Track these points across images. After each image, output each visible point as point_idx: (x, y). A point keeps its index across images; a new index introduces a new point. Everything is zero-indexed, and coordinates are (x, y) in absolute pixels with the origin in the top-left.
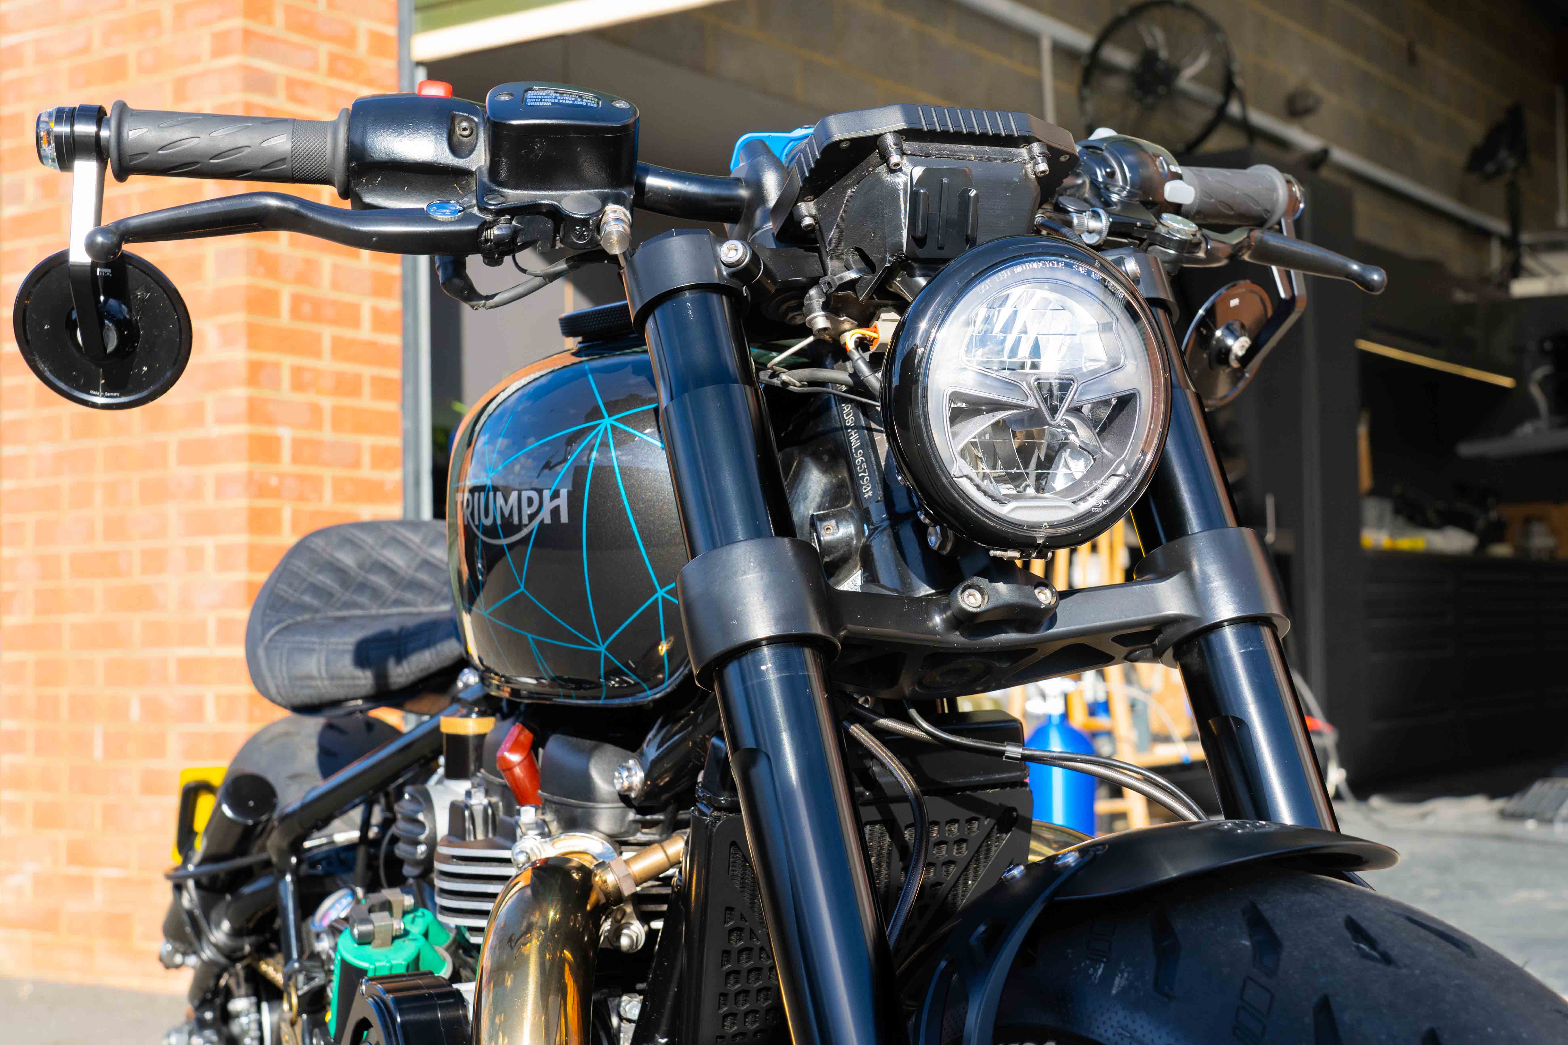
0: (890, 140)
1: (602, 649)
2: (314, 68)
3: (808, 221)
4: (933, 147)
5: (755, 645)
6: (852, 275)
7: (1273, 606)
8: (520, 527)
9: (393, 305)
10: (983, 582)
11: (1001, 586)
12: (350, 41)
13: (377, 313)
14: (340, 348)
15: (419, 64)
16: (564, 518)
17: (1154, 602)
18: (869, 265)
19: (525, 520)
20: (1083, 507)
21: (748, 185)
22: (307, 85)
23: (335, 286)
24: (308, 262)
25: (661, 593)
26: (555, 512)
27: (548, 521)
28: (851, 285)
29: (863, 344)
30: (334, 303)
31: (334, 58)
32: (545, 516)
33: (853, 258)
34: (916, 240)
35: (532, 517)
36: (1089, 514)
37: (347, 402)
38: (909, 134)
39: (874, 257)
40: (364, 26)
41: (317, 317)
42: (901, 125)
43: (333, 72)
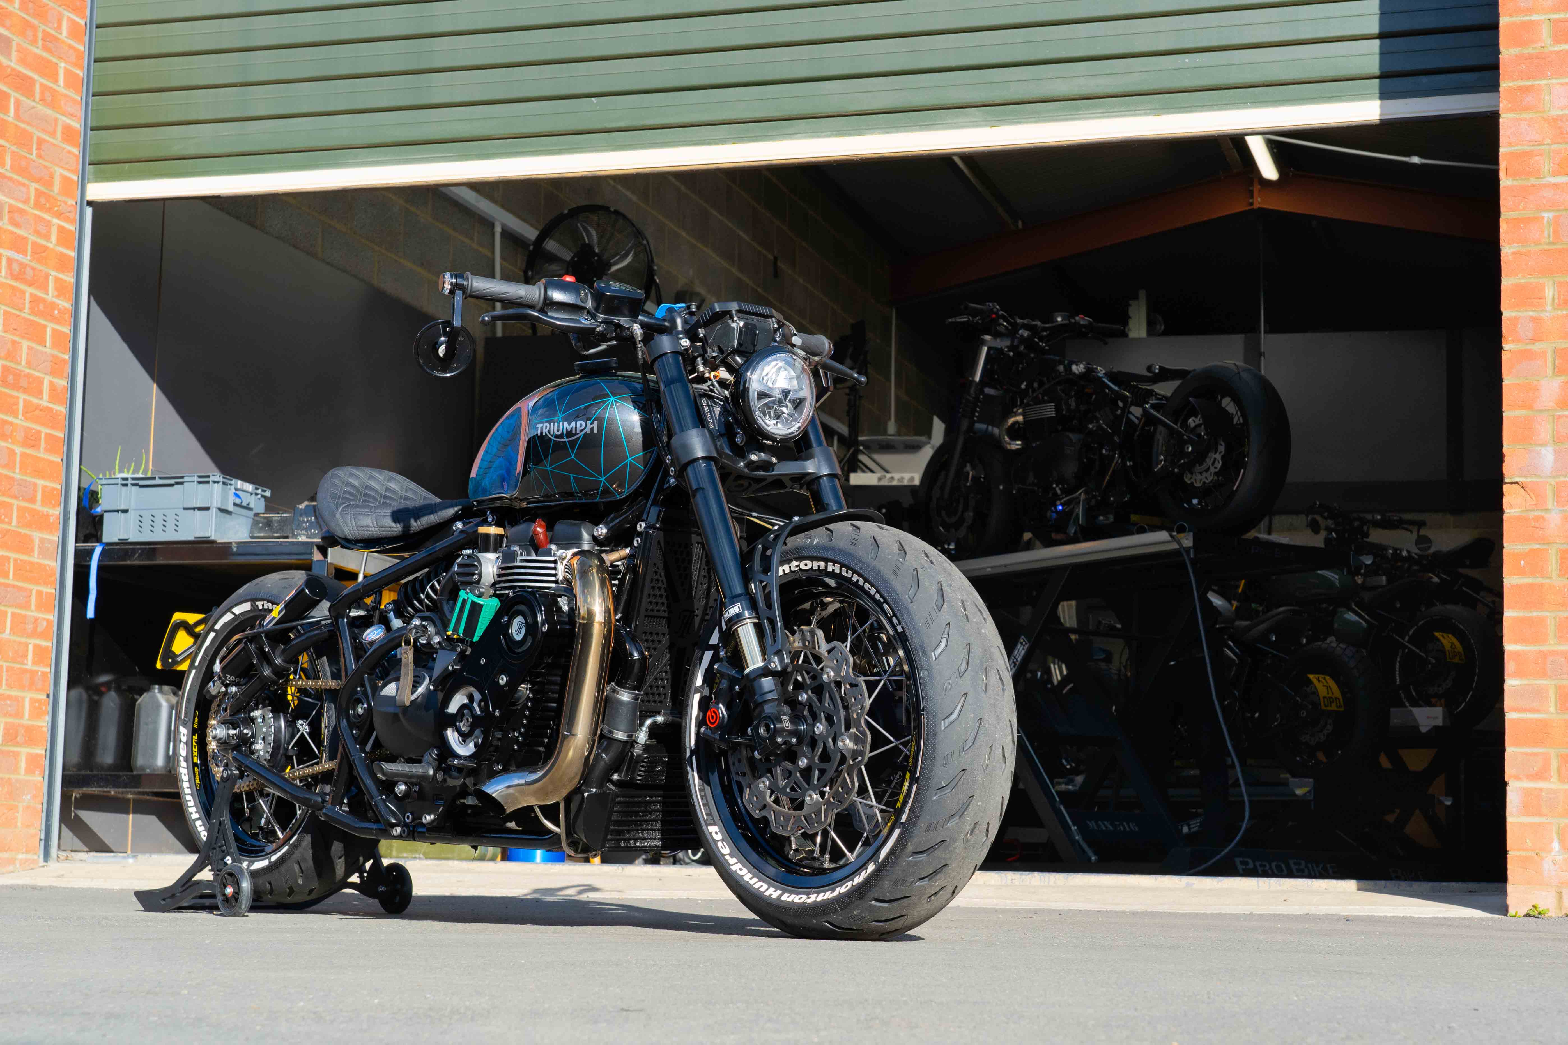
0: (734, 312)
1: (603, 479)
2: (26, 201)
3: (701, 335)
4: (745, 316)
5: (697, 459)
6: (715, 354)
7: (839, 472)
8: (576, 434)
9: (63, 383)
10: (757, 453)
11: (762, 454)
12: (49, 184)
13: (53, 387)
14: (30, 411)
15: (90, 203)
16: (596, 431)
17: (804, 467)
18: (721, 350)
19: (578, 432)
20: (790, 431)
21: (670, 322)
22: (22, 212)
23: (29, 364)
24: (14, 342)
25: (630, 459)
26: (592, 429)
27: (588, 432)
28: (714, 357)
29: (715, 377)
30: (28, 376)
31: (39, 194)
32: (588, 430)
33: (715, 348)
34: (739, 344)
35: (581, 431)
36: (792, 433)
37: (29, 451)
38: (739, 311)
39: (724, 349)
40: (58, 171)
41: (16, 387)
42: (737, 308)
43: (38, 205)
